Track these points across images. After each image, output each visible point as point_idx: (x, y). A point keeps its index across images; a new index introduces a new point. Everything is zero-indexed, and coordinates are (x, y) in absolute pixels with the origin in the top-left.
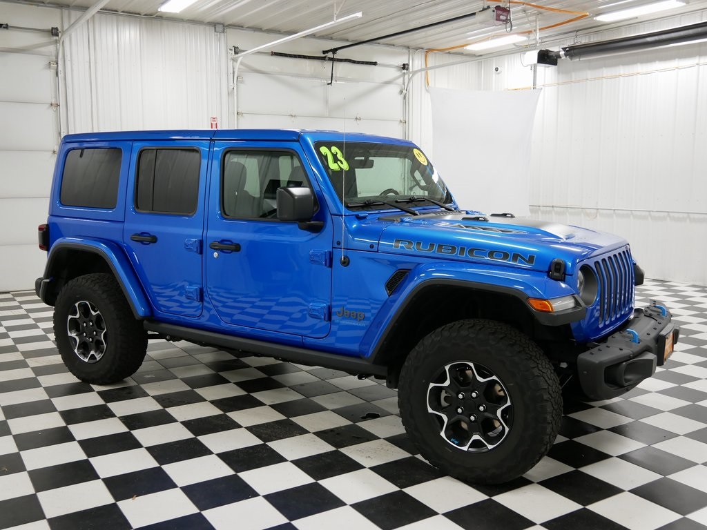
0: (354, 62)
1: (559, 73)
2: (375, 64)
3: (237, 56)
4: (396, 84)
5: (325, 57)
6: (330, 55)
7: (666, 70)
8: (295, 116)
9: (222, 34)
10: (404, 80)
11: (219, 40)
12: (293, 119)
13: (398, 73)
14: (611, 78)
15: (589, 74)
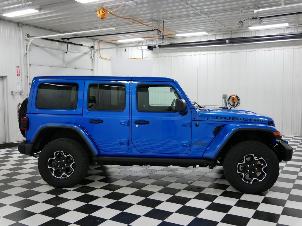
0: (74, 44)
1: (153, 53)
2: (82, 45)
3: (29, 38)
4: (89, 54)
5: (63, 41)
6: (66, 40)
7: (195, 55)
8: (52, 67)
9: (21, 28)
10: (92, 52)
11: (20, 30)
12: (51, 68)
13: (89, 50)
14: (175, 56)
15: (166, 54)
